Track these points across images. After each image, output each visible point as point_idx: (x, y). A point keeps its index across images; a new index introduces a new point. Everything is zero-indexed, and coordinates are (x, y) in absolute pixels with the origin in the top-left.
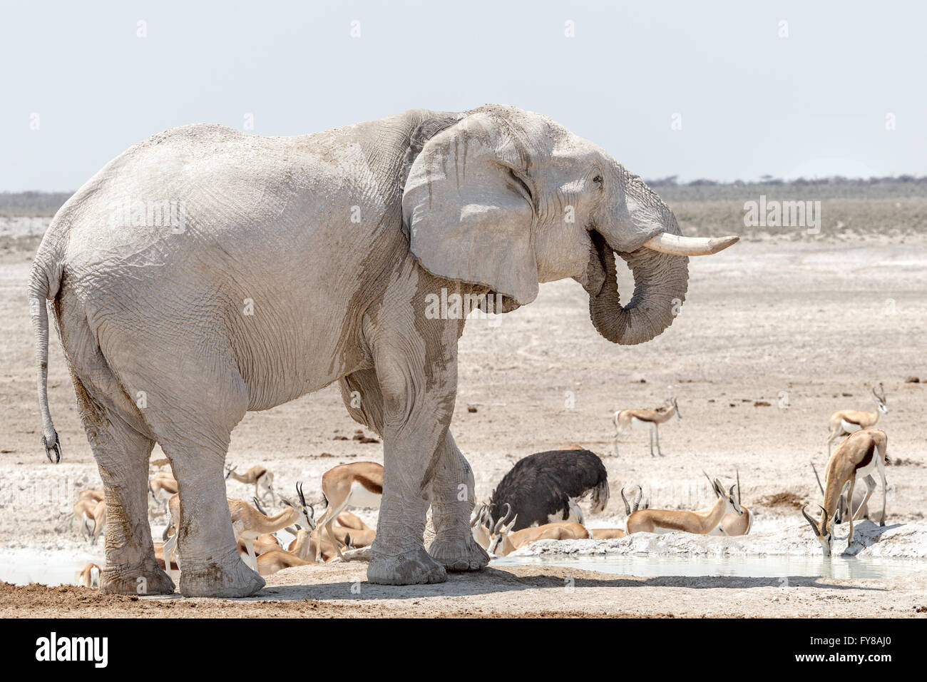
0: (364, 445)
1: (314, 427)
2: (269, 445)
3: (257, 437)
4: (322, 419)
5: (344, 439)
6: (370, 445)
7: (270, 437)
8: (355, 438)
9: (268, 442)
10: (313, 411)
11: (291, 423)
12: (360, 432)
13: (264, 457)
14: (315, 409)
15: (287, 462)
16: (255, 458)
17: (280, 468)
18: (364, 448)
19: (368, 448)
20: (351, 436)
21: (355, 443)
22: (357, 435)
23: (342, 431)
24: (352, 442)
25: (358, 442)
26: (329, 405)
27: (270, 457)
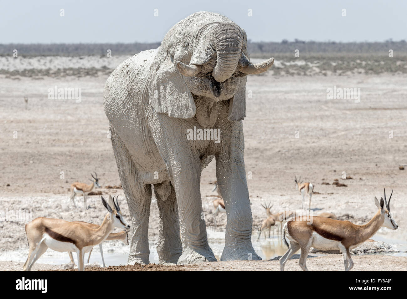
0: (339, 188)
1: (311, 177)
2: (284, 187)
3: (278, 182)
4: (316, 173)
5: (328, 184)
6: (342, 188)
7: (286, 182)
8: (334, 184)
9: (284, 185)
10: (311, 168)
11: (298, 175)
12: (337, 180)
13: (281, 194)
14: (312, 167)
15: (294, 197)
16: (276, 194)
17: (290, 200)
18: (338, 189)
19: (341, 189)
20: (331, 183)
21: (333, 187)
22: (335, 182)
23: (327, 179)
24: (332, 186)
25: (335, 186)
26: (321, 165)
27: (284, 193)
